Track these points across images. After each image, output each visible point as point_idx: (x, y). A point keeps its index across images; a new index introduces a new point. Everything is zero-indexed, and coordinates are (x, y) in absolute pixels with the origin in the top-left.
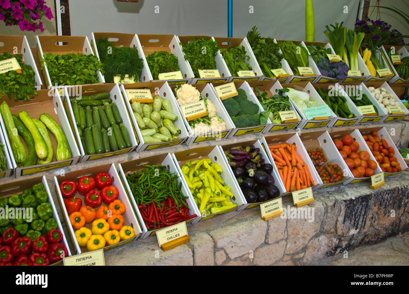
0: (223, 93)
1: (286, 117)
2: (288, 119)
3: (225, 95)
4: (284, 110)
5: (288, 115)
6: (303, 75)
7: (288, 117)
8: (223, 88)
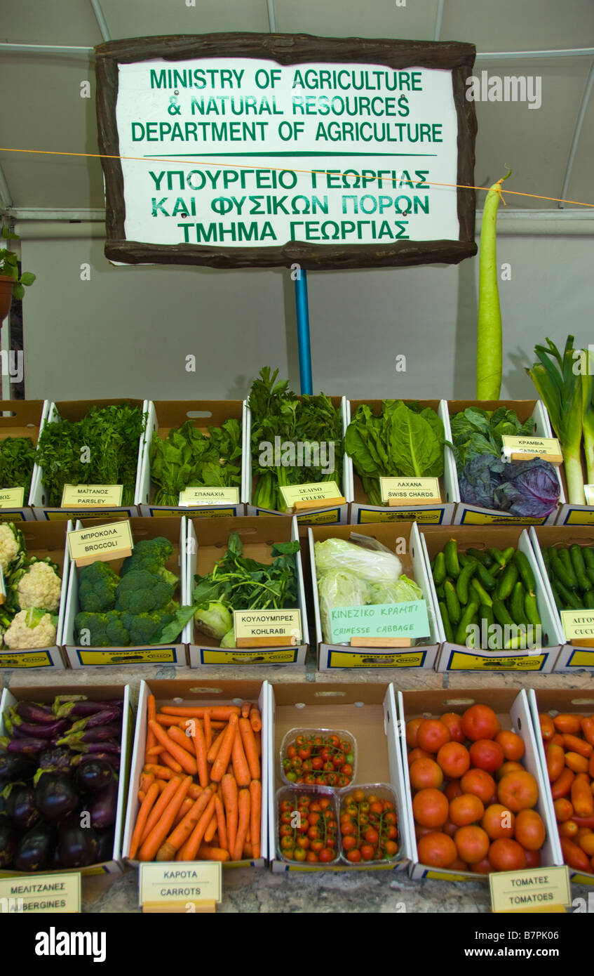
0: (87, 549)
1: (254, 628)
2: (263, 635)
3: (92, 553)
4: (259, 607)
5: (270, 622)
6: (387, 505)
7: (263, 628)
8: (92, 535)
